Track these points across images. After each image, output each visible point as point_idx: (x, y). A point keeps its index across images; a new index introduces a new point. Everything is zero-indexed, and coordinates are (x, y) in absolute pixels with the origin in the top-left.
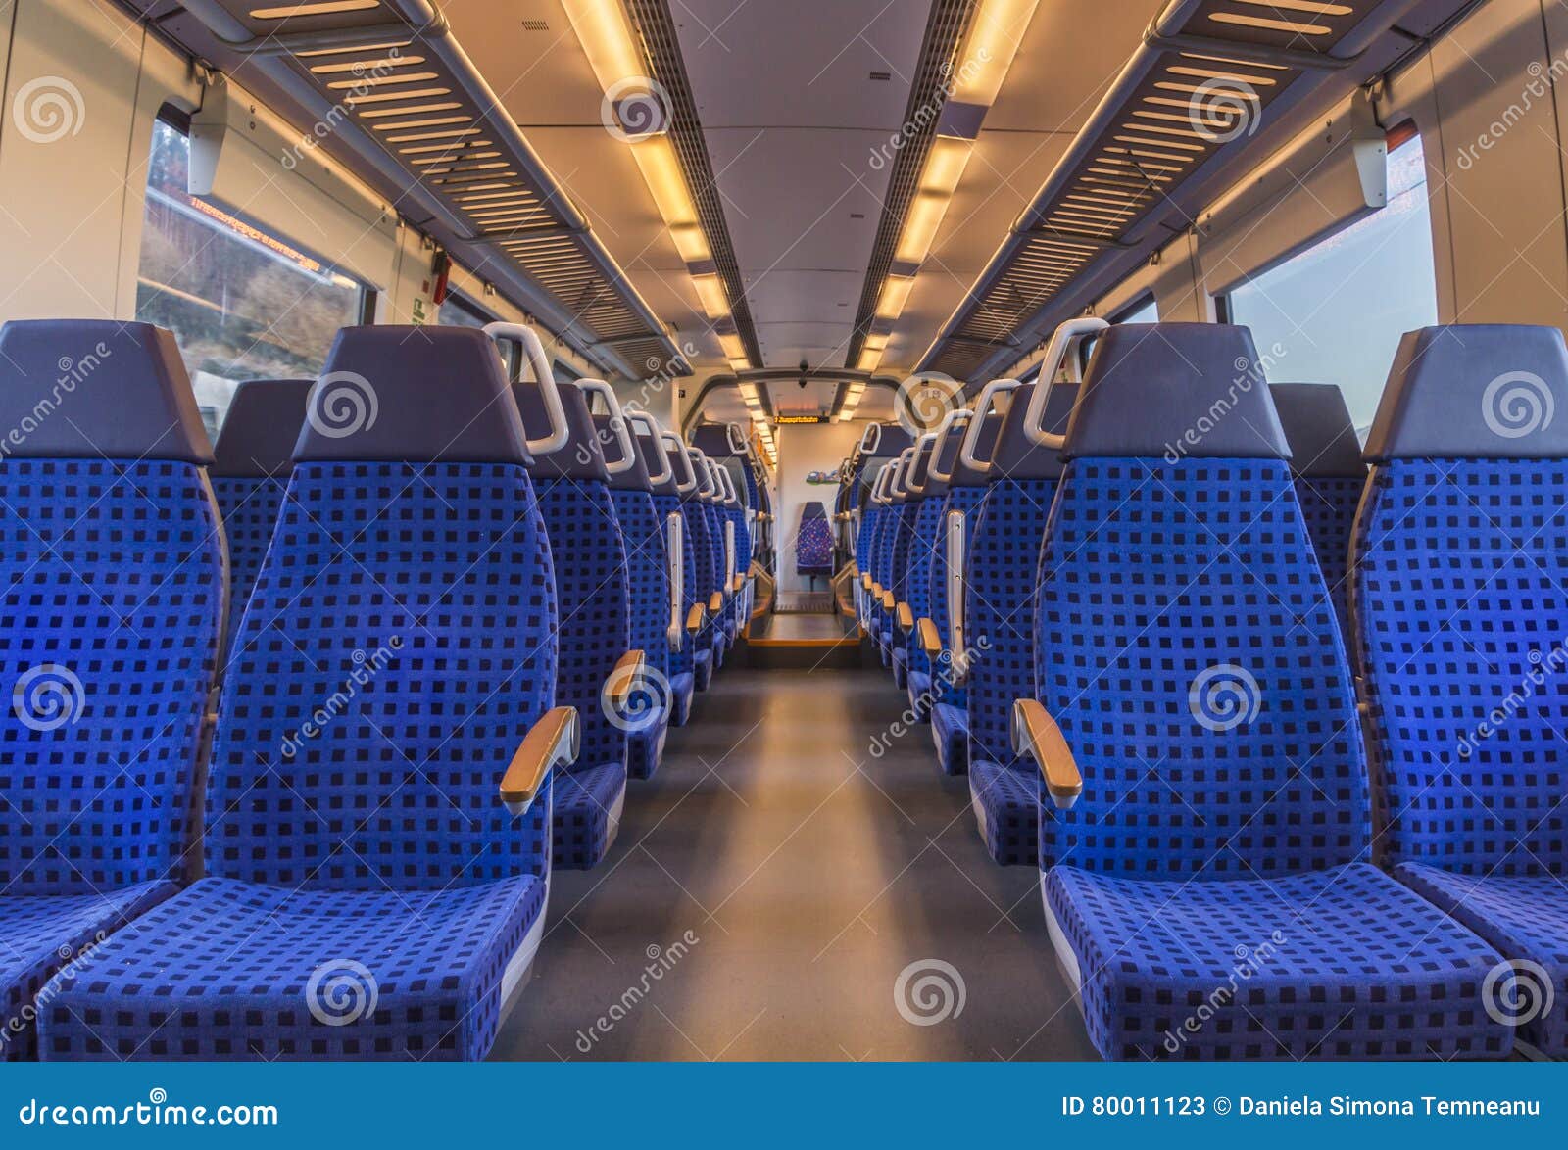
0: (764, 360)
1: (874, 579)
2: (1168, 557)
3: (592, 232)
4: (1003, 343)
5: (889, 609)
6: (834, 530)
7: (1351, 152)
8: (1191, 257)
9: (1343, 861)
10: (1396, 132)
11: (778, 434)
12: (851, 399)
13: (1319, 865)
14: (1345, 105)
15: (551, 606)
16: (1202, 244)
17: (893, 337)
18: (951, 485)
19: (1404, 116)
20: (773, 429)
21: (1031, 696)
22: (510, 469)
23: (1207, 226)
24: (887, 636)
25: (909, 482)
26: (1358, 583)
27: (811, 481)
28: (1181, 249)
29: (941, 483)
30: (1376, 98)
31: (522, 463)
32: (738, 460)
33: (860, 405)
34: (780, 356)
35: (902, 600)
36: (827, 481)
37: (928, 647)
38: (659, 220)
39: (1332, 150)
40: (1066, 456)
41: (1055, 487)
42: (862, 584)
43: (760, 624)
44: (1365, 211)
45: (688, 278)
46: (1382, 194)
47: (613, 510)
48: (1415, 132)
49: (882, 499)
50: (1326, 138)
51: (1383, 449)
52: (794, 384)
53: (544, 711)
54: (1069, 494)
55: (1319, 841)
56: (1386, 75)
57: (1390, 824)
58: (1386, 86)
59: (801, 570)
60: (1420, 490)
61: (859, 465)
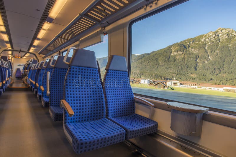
0: (14, 48)
1: (31, 80)
5: (34, 84)
7: (100, 35)
8: (78, 44)
10: (105, 34)
12: (27, 55)
13: (100, 119)
14: (100, 29)
16: (80, 43)
17: (35, 48)
18: (46, 68)
19: (106, 32)
21: (63, 99)
23: (81, 41)
24: (33, 87)
25: (39, 67)
27: (18, 65)
29: (45, 67)
30: (103, 29)
32: (9, 62)
35: (37, 83)
36: (21, 66)
37: (42, 90)
40: (69, 66)
41: (67, 70)
42: (29, 80)
43: (11, 85)
44: (101, 42)
46: (103, 41)
48: (107, 34)
49: (33, 69)
50: (97, 33)
51: (108, 69)
52: (18, 52)
54: (70, 71)
55: (100, 116)
56: (105, 27)
57: (107, 113)
58: (104, 28)
59: (16, 77)
60: (111, 74)
61: (29, 64)
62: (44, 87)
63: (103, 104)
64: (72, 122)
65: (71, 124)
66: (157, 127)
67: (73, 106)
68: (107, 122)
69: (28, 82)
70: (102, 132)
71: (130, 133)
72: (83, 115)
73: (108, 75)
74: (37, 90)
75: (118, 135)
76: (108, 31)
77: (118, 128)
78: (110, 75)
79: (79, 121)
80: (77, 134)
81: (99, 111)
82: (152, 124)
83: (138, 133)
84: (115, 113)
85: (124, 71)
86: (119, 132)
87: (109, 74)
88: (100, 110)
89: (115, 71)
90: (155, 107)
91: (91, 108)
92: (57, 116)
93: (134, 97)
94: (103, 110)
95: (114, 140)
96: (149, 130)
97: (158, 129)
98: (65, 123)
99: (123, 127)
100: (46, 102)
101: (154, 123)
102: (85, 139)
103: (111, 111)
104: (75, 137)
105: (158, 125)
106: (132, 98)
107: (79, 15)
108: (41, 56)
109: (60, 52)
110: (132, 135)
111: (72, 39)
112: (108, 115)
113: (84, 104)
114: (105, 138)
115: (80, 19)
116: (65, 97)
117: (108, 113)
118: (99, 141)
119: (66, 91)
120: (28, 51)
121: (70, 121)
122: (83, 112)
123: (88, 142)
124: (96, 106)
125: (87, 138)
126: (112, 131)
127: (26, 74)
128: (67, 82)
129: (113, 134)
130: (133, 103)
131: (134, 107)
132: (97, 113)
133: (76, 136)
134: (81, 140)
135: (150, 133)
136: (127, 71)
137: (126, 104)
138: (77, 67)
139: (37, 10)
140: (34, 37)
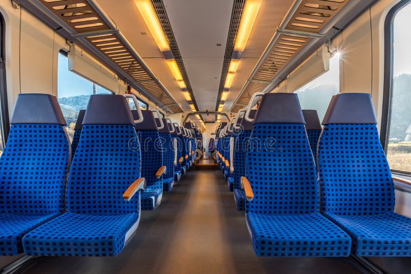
63: (313, 188)
64: (258, 212)
65: (255, 215)
70: (303, 233)
71: (362, 244)
72: (276, 203)
75: (333, 243)
78: (332, 134)
79: (270, 212)
81: (306, 200)
83: (385, 248)
85: (367, 124)
86: (336, 238)
88: (308, 198)
91: (292, 193)
94: (314, 198)
95: (325, 249)
102: (269, 237)
103: (331, 202)
106: (388, 180)
107: (276, 32)
108: (234, 116)
110: (368, 250)
112: (324, 209)
113: (278, 186)
115: (279, 40)
116: (247, 173)
118: (293, 244)
120: (216, 111)
123: (274, 243)
124: (300, 191)
125: (273, 237)
129: (322, 239)
130: (389, 190)
131: (389, 199)
132: (302, 203)
134: (263, 236)
136: (374, 124)
137: (368, 192)
138: (265, 125)
139: (218, 45)
140: (220, 88)
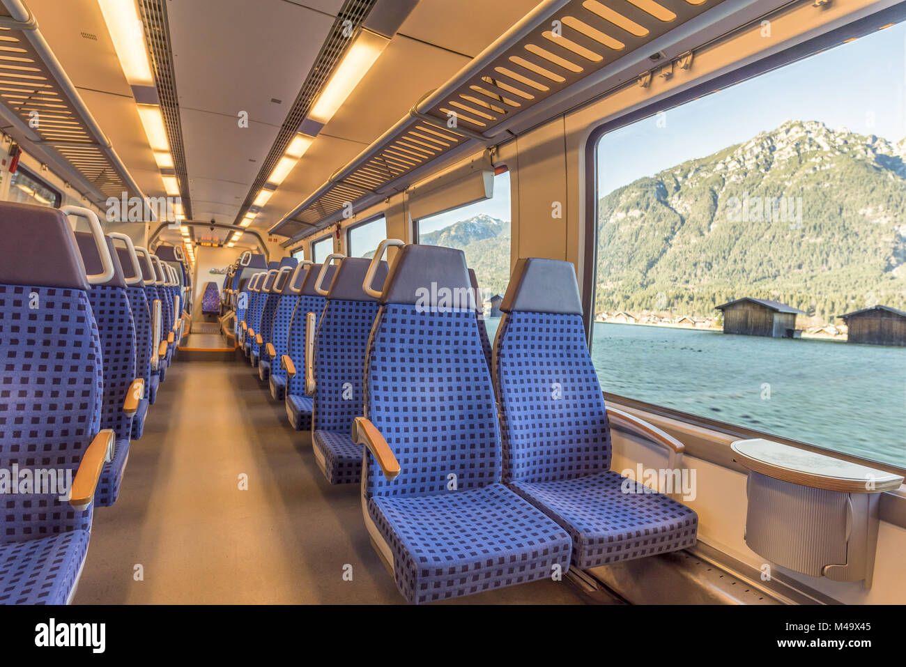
0: (193, 217)
1: (249, 326)
2: (425, 350)
3: (113, 149)
4: (313, 225)
5: (260, 343)
6: (222, 296)
7: (481, 174)
8: (404, 203)
9: (491, 483)
10: (497, 168)
11: (196, 249)
12: (235, 238)
13: (481, 485)
14: (480, 154)
15: (99, 371)
16: (410, 198)
17: (259, 214)
19: (503, 163)
20: (194, 247)
22: (75, 292)
23: (414, 192)
24: (256, 353)
25: (274, 286)
26: (498, 363)
27: (211, 272)
28: (399, 199)
29: (295, 292)
30: (493, 154)
31: (83, 289)
32: (179, 264)
33: (239, 241)
34: (201, 215)
35: (269, 341)
36: (220, 273)
37: (289, 369)
38: (147, 146)
39: (473, 172)
40: (382, 302)
42: (241, 325)
43: (185, 341)
44: (485, 198)
45: (160, 175)
46: (492, 193)
47: (128, 304)
48: (507, 170)
49: (255, 288)
50: (472, 165)
51: (510, 307)
52: (208, 229)
53: (94, 436)
54: (384, 320)
55: (482, 475)
56: (498, 146)
57: (508, 466)
58: (497, 150)
59: (204, 313)
60: (523, 325)
61: (239, 270)
62: (294, 361)
63: (492, 435)
64: (391, 494)
65: (386, 499)
66: (694, 531)
67: (394, 440)
68: (508, 501)
69: (236, 331)
70: (490, 536)
71: (587, 547)
72: (424, 470)
73: (511, 330)
74: (268, 365)
75: (546, 552)
76: (510, 160)
77: (545, 527)
78: (518, 329)
79: (413, 491)
80: (409, 538)
81: (478, 460)
82: (673, 517)
83: (619, 548)
84: (537, 467)
85: (569, 314)
86: (549, 542)
87: (514, 325)
88: (483, 455)
89: (537, 317)
90: (686, 452)
91: (453, 448)
92: (341, 465)
93: (607, 408)
94: (492, 455)
95: (533, 566)
96: (663, 539)
97: (699, 536)
98: (369, 496)
99: (563, 524)
100: (303, 411)
101: (682, 514)
102: (437, 559)
103: (520, 461)
104: (403, 546)
105: (700, 521)
106: (600, 413)
107: (409, 114)
108: (276, 240)
109: (339, 227)
110: (595, 556)
111: (383, 186)
112: (510, 475)
113: (430, 434)
114: (502, 560)
115: (412, 127)
116: (369, 409)
117: (511, 466)
118: (479, 568)
119: (372, 388)
120: (234, 224)
121: (383, 489)
122: (425, 460)
123: (446, 570)
124: (468, 441)
125: (442, 556)
126: (524, 537)
127: (229, 303)
128: (374, 358)
129: (527, 548)
130: (603, 431)
131: (604, 448)
132: (472, 466)
133: (408, 543)
134: (423, 560)
135: (664, 551)
136: (579, 314)
137: (575, 437)
138: (405, 307)
139: (274, 100)
140: (257, 180)
